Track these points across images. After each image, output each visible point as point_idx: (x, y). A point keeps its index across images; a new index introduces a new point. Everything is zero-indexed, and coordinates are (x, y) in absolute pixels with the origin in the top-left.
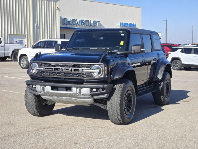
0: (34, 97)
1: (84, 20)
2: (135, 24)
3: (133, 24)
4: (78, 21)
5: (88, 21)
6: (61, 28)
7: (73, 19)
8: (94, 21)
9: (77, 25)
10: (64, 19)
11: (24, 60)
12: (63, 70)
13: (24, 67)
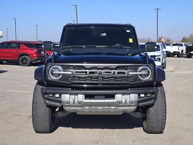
0: (48, 110)
12: (103, 73)
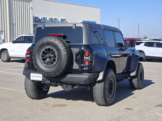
1: (53, 18)
2: (96, 22)
3: (94, 22)
4: (48, 19)
5: (56, 19)
6: (34, 25)
7: (43, 18)
8: (61, 19)
9: (47, 22)
10: (36, 17)
11: (5, 53)
13: (5, 60)
